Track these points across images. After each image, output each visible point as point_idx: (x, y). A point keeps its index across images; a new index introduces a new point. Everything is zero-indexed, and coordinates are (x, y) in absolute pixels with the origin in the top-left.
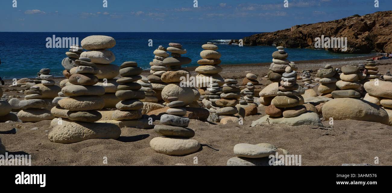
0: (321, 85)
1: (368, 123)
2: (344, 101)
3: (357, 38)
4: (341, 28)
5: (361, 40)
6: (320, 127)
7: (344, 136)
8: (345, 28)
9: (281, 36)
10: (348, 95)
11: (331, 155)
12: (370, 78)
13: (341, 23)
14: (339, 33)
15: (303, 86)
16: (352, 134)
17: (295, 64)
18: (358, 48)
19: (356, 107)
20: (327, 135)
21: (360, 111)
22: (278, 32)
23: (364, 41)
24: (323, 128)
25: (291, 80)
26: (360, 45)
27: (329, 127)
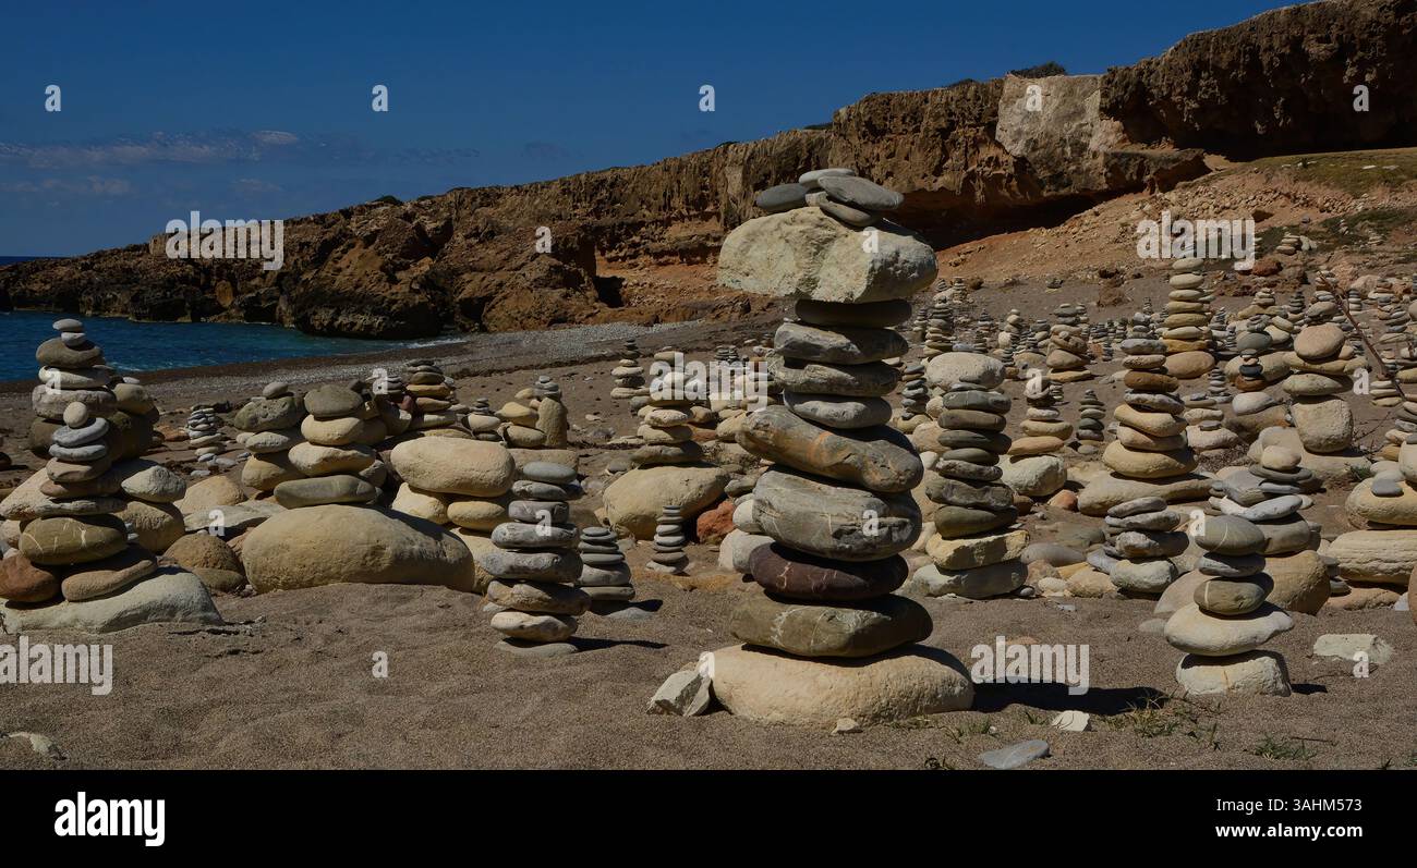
0: (252, 460)
1: (404, 590)
2: (319, 516)
3: (393, 281)
4: (335, 243)
5: (407, 290)
6: (208, 628)
7: (293, 654)
8: (352, 246)
9: (111, 275)
10: (332, 494)
11: (229, 731)
12: (424, 425)
13: (337, 227)
14: (330, 263)
15: (191, 465)
16: (328, 640)
17: (140, 387)
18: (398, 315)
19: (362, 536)
20: (235, 652)
21: (377, 551)
22: (99, 255)
23: (417, 292)
24: (221, 628)
25: (88, 456)
26: (406, 305)
27: (246, 623)
